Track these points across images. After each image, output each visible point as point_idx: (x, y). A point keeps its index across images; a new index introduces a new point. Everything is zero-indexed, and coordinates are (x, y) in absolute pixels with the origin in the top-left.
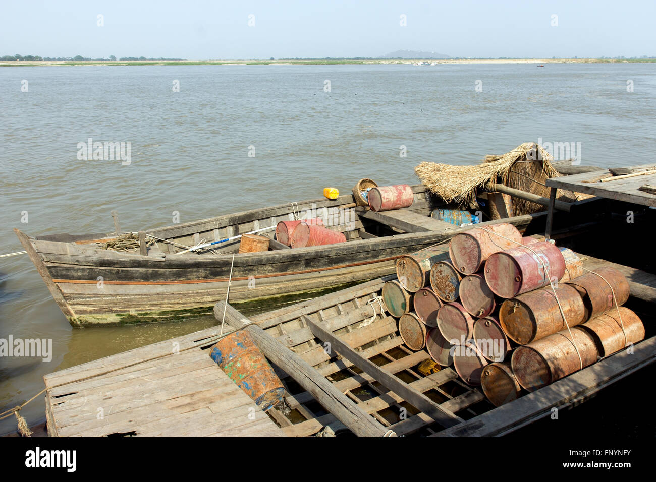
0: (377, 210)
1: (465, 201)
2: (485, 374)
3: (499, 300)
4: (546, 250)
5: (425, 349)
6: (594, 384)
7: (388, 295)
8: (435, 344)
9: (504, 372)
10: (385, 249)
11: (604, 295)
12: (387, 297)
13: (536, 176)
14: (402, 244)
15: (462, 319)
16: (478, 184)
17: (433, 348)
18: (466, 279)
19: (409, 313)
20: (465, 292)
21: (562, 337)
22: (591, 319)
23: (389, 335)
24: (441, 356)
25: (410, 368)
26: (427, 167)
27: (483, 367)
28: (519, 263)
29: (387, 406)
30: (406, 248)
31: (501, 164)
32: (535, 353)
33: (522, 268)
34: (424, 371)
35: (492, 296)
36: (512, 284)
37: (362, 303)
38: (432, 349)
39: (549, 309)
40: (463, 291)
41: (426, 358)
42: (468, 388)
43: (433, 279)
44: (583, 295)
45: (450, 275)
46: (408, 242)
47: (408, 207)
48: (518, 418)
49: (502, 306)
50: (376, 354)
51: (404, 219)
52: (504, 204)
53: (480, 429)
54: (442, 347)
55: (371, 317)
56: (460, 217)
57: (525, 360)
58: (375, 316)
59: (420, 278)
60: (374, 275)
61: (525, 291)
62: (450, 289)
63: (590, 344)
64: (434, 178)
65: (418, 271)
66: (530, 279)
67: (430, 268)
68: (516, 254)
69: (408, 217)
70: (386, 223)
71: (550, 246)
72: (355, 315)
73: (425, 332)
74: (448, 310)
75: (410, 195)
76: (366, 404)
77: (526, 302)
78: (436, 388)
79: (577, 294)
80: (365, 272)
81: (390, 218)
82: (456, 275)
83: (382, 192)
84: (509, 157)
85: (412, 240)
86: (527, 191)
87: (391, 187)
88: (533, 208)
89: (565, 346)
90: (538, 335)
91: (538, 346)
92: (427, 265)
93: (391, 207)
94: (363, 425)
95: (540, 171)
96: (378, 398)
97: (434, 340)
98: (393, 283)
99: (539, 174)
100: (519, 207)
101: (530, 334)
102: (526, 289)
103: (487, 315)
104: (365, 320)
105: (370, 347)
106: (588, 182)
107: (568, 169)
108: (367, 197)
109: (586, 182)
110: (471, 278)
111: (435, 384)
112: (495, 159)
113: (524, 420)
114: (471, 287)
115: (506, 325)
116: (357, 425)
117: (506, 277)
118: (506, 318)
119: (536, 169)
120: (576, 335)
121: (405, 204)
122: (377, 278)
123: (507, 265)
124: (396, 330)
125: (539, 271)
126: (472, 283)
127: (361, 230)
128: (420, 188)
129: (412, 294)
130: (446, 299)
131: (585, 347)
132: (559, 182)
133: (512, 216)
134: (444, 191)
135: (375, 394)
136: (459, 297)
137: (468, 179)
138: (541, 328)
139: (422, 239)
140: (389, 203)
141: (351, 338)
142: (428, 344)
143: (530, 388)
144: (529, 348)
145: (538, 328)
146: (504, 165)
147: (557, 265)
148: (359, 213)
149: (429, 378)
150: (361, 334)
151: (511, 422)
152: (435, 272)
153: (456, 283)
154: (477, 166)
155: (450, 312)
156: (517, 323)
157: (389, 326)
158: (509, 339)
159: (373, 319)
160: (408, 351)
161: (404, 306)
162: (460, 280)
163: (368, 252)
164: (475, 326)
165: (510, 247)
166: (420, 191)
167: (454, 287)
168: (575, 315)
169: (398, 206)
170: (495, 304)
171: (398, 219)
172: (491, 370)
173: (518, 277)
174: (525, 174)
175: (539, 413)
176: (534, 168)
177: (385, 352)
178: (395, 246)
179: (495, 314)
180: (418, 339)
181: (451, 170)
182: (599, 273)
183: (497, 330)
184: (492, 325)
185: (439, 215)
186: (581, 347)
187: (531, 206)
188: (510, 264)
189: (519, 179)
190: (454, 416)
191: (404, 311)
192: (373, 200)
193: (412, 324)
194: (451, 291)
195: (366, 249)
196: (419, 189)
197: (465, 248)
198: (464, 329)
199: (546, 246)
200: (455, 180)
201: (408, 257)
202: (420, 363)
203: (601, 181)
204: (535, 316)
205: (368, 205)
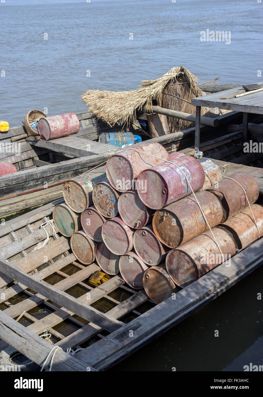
0: (47, 139)
1: (126, 124)
2: (146, 278)
3: (151, 212)
4: (188, 163)
5: (95, 262)
6: (234, 273)
7: (59, 217)
8: (103, 256)
9: (161, 274)
10: (53, 175)
11: (238, 196)
12: (57, 219)
13: (185, 96)
14: (68, 169)
15: (122, 232)
16: (136, 107)
17: (102, 260)
18: (123, 195)
19: (78, 232)
20: (123, 207)
21: (206, 237)
22: (228, 218)
23: (63, 253)
24: (109, 266)
25: (82, 282)
26: (93, 95)
27: (144, 271)
28: (164, 177)
29: (61, 320)
30: (72, 172)
31: (154, 88)
32: (184, 254)
33: (167, 182)
34: (95, 283)
35: (145, 208)
36: (160, 197)
37: (35, 227)
38: (101, 262)
39: (193, 214)
40: (121, 207)
41: (96, 271)
42: (133, 292)
43: (95, 199)
44: (221, 199)
45: (109, 194)
46: (74, 166)
47: (76, 133)
48: (170, 314)
49: (154, 217)
50: (51, 273)
51: (72, 145)
52: (161, 123)
53: (137, 330)
54: (109, 259)
55: (44, 240)
56: (124, 138)
57: (176, 261)
58: (48, 238)
59: (85, 199)
60: (46, 200)
61: (171, 202)
62: (110, 206)
63: (229, 239)
64: (99, 104)
65: (82, 193)
66: (175, 190)
67: (92, 189)
68: (161, 170)
69: (77, 142)
70: (56, 150)
71: (190, 160)
72: (28, 240)
73: (93, 247)
74: (110, 225)
75: (77, 122)
76: (42, 322)
77: (173, 211)
78: (106, 296)
79: (216, 198)
80: (37, 199)
81: (59, 145)
82: (114, 193)
83: (49, 122)
84: (161, 81)
85: (77, 164)
86: (180, 110)
87: (58, 116)
88: (185, 124)
89: (208, 245)
90: (185, 238)
91: (185, 248)
92: (89, 186)
93: (60, 134)
94: (31, 346)
95: (188, 91)
96: (53, 314)
97: (102, 253)
98: (61, 206)
99: (188, 95)
100: (174, 125)
101: (179, 238)
102: (172, 199)
103: (143, 226)
104: (39, 244)
105: (45, 267)
106: (225, 99)
107: (214, 88)
108: (37, 128)
109: (223, 99)
110: (127, 195)
111: (104, 292)
112: (150, 83)
113: (175, 315)
114: (127, 203)
115: (159, 233)
116: (25, 347)
117: (155, 191)
118: (159, 227)
119: (185, 90)
120: (217, 234)
121: (73, 131)
122: (49, 202)
123: (155, 180)
124: (68, 248)
125: (183, 182)
126: (128, 199)
127: (35, 158)
128: (86, 114)
129: (79, 214)
130: (108, 215)
131: (225, 243)
132: (202, 101)
133: (168, 134)
134: (108, 116)
135: (51, 311)
136: (118, 212)
137: (128, 103)
138: (187, 232)
139: (86, 163)
140: (57, 131)
141: (26, 262)
142: (97, 258)
143: (182, 285)
144: (179, 250)
145: (185, 233)
146: (158, 88)
147: (198, 176)
148: (31, 143)
149: (99, 288)
150: (36, 257)
151: (164, 319)
152: (97, 192)
153: (115, 200)
154: (135, 90)
155: (112, 227)
156: (168, 230)
157: (61, 245)
158: (163, 245)
159: (46, 241)
160: (80, 266)
161: (73, 226)
162: (117, 198)
163: (37, 180)
164: (134, 236)
165: (158, 163)
166: (87, 118)
167: (113, 204)
168: (215, 217)
169: (66, 133)
170: (148, 216)
171: (66, 145)
172: (150, 274)
173: (165, 190)
174: (176, 95)
175: (188, 307)
176: (184, 89)
177: (60, 270)
178: (62, 171)
179: (150, 224)
180: (88, 254)
181: (114, 96)
182: (233, 178)
183: (153, 237)
184: (148, 234)
185: (106, 139)
186: (222, 243)
187: (183, 124)
188: (157, 179)
189: (172, 100)
190: (117, 322)
191: (73, 230)
192: (42, 129)
193: (81, 241)
194: (111, 208)
195: (35, 177)
196: (86, 116)
197: (119, 168)
198: (125, 241)
199: (187, 160)
200: (117, 105)
201: (72, 181)
202: (91, 275)
203: (236, 97)
204: (181, 222)
205: (39, 135)
